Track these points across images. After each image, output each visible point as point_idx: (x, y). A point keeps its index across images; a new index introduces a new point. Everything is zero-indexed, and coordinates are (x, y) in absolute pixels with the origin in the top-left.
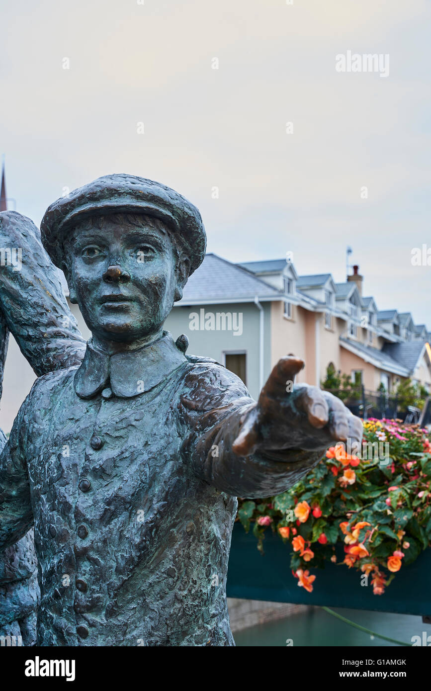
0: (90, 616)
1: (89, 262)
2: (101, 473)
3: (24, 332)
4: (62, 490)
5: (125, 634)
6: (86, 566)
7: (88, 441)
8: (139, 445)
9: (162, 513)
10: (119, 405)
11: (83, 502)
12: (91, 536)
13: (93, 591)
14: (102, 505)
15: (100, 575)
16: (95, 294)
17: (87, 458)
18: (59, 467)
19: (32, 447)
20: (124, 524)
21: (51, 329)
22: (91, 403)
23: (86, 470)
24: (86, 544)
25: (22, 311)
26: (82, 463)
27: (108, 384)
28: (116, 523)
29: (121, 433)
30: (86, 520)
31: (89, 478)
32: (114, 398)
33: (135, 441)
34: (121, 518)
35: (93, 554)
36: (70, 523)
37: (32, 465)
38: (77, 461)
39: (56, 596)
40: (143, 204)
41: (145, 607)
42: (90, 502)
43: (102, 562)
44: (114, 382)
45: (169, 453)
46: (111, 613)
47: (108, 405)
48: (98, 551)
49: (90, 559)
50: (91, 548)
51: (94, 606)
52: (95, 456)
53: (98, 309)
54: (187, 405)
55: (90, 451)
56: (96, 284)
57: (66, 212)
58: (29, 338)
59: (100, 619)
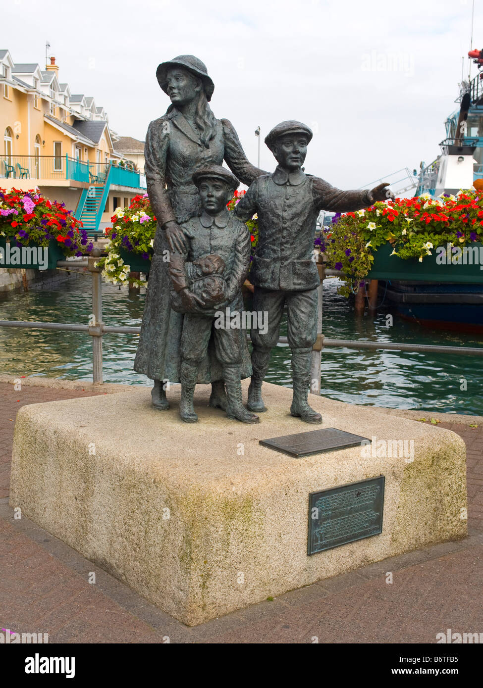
0: (285, 245)
1: (287, 147)
2: (290, 206)
3: (234, 161)
4: (277, 211)
5: (295, 250)
6: (285, 232)
7: (284, 197)
8: (301, 199)
9: (308, 217)
10: (292, 187)
11: (285, 214)
12: (287, 223)
13: (287, 238)
14: (291, 215)
15: (290, 234)
16: (289, 156)
17: (285, 202)
18: (275, 204)
19: (260, 199)
20: (297, 220)
21: (243, 161)
22: (282, 186)
23: (284, 206)
24: (286, 226)
25: (235, 155)
26: (283, 203)
27: (288, 181)
28: (295, 220)
29: (295, 195)
30: (286, 219)
31: (286, 207)
32: (291, 185)
33: (300, 198)
34: (297, 219)
35: (288, 229)
36: (280, 220)
37: (261, 204)
38: (281, 203)
39: (274, 240)
40: (305, 132)
41: (301, 243)
42: (287, 214)
43: (291, 230)
44: (290, 181)
45: (311, 201)
46: (292, 244)
47: (289, 187)
48: (290, 228)
49: (287, 230)
50: (288, 227)
51: (287, 243)
52: (287, 201)
53: (290, 160)
54: (316, 188)
55: (285, 200)
56: (290, 153)
57: (283, 132)
58: (236, 163)
59: (288, 246)
